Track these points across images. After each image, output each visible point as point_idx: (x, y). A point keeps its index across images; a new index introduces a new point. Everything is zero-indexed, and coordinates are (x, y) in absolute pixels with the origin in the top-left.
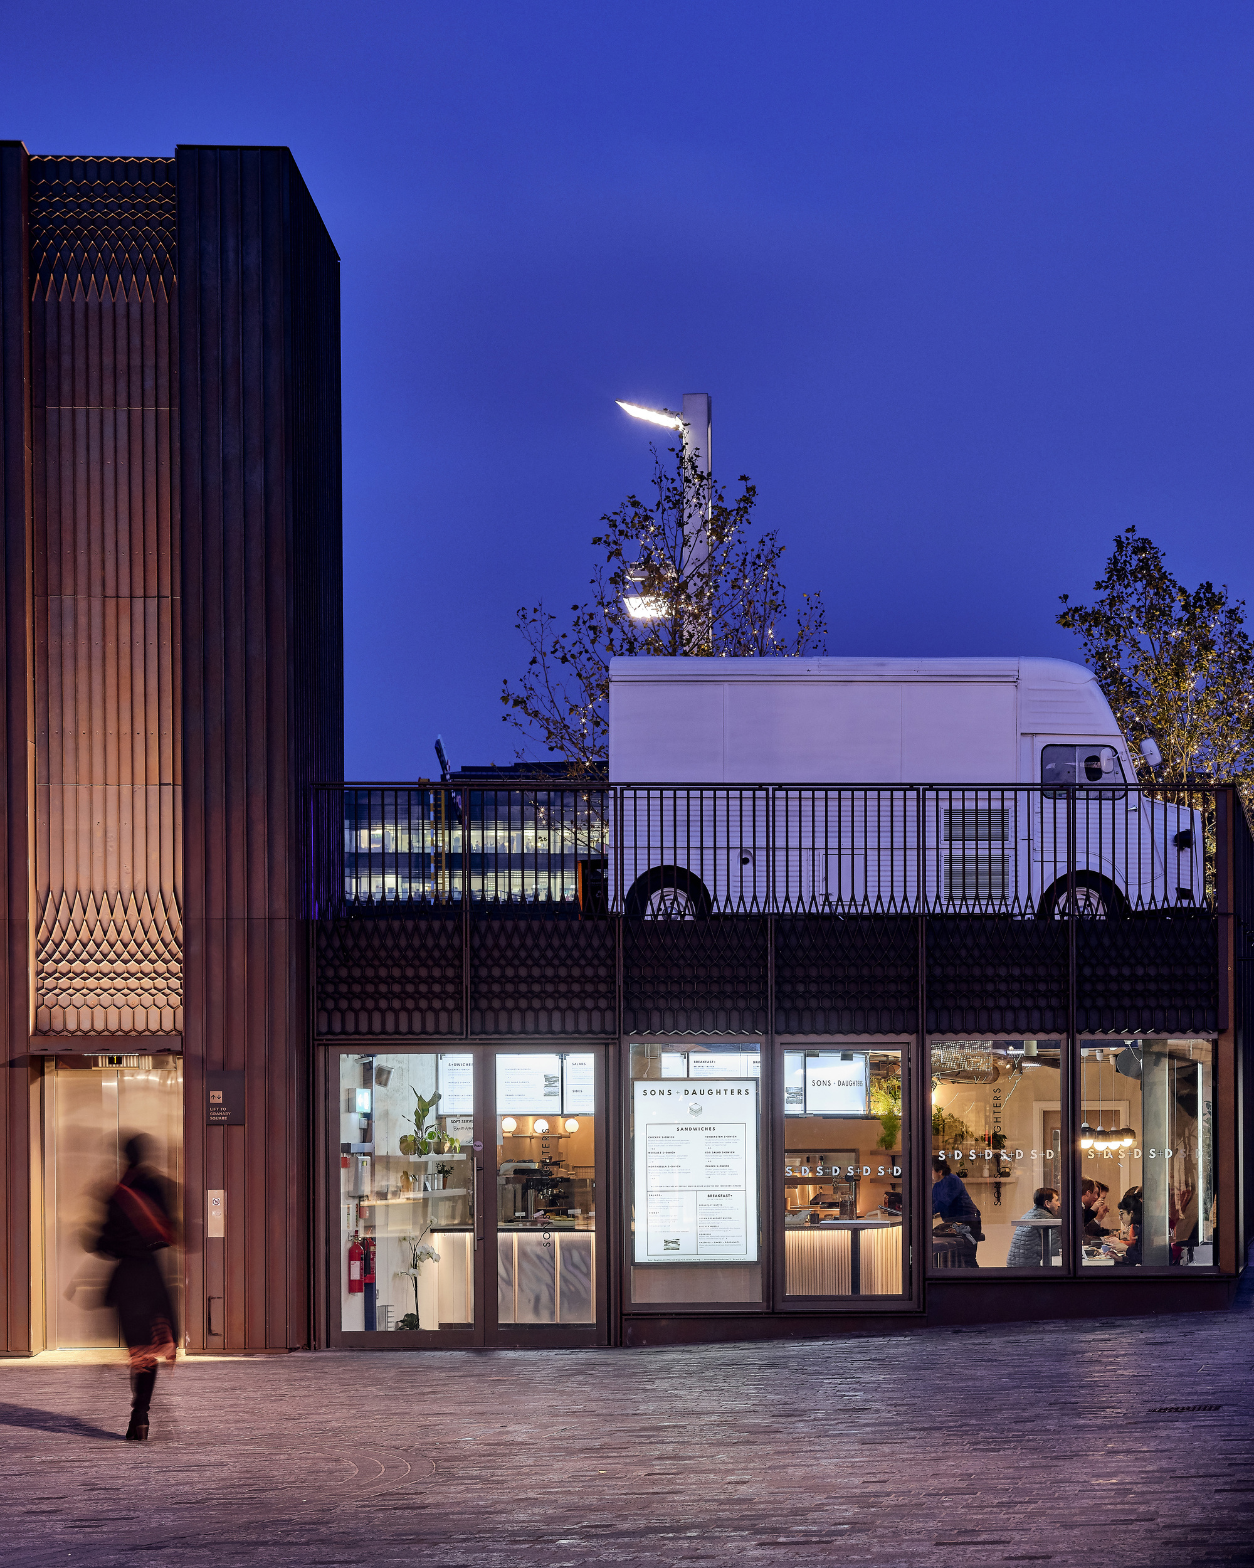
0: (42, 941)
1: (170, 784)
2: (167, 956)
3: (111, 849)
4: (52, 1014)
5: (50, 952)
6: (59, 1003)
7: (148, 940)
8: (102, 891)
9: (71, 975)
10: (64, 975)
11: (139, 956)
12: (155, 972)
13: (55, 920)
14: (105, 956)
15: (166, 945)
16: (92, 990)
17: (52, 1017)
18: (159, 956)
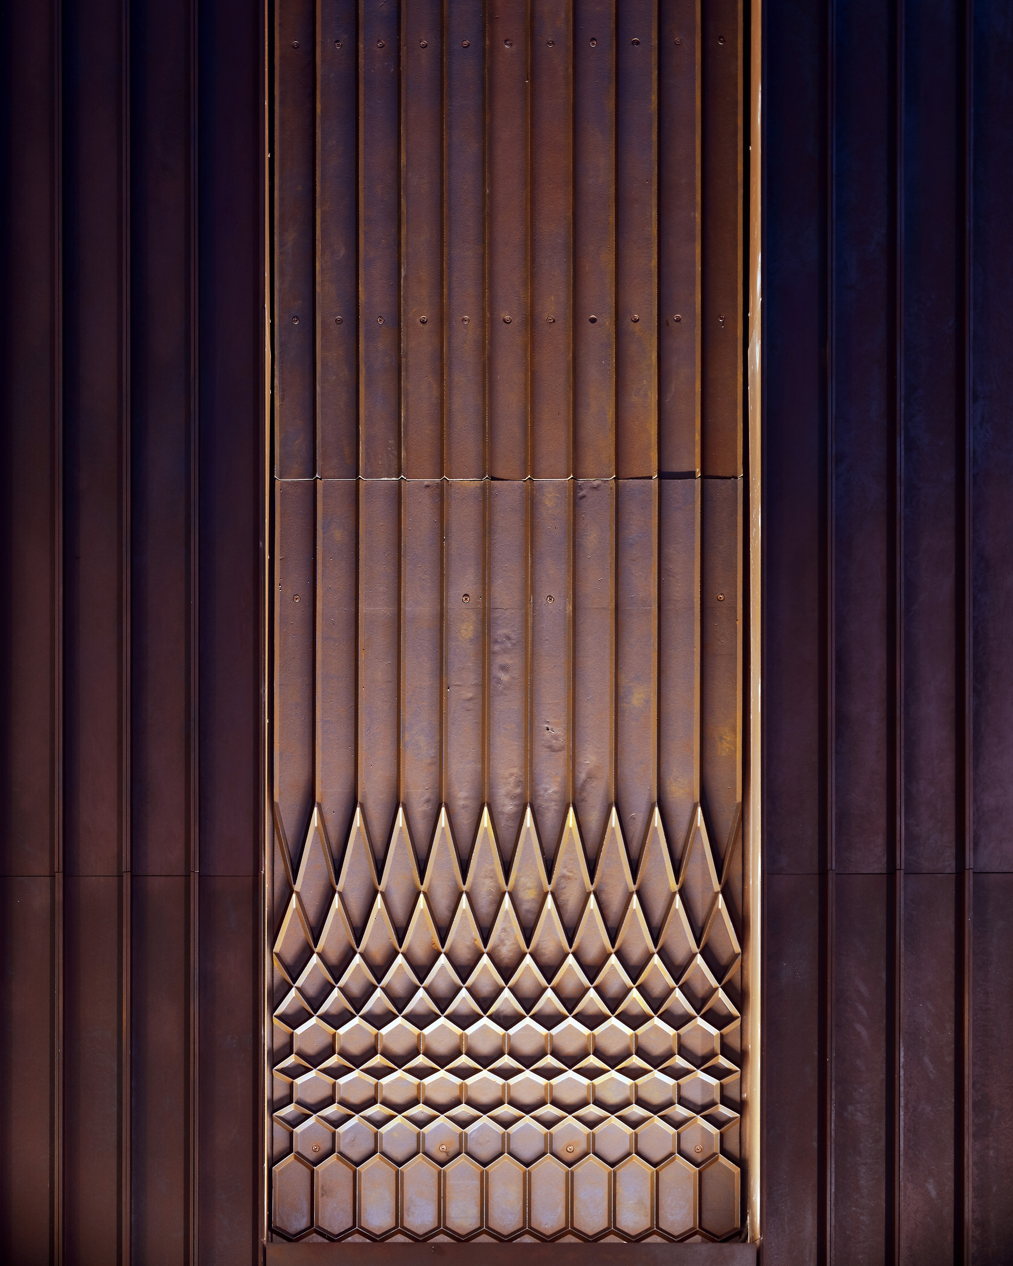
0: (289, 957)
1: (692, 475)
2: (679, 1001)
3: (504, 677)
4: (319, 1181)
5: (311, 991)
6: (343, 1145)
7: (619, 954)
8: (472, 805)
9: (377, 1060)
10: (357, 1061)
11: (592, 1001)
12: (641, 1053)
13: (330, 893)
14: (485, 1002)
15: (677, 970)
16: (442, 1108)
17: (318, 1191)
18: (656, 1003)
